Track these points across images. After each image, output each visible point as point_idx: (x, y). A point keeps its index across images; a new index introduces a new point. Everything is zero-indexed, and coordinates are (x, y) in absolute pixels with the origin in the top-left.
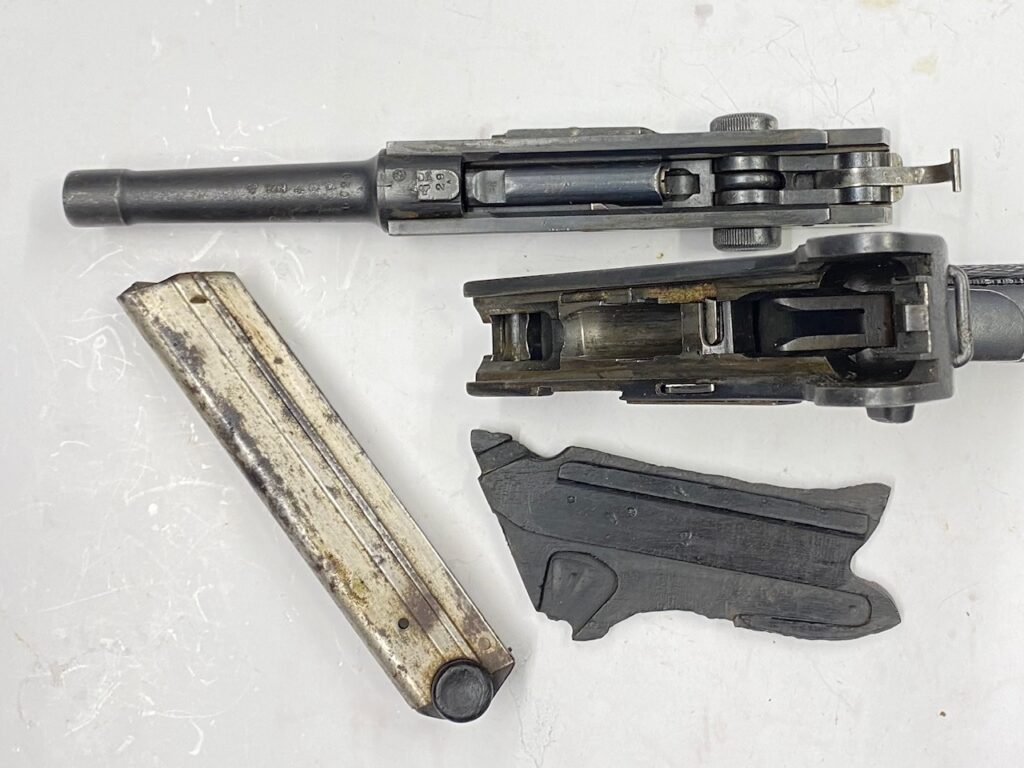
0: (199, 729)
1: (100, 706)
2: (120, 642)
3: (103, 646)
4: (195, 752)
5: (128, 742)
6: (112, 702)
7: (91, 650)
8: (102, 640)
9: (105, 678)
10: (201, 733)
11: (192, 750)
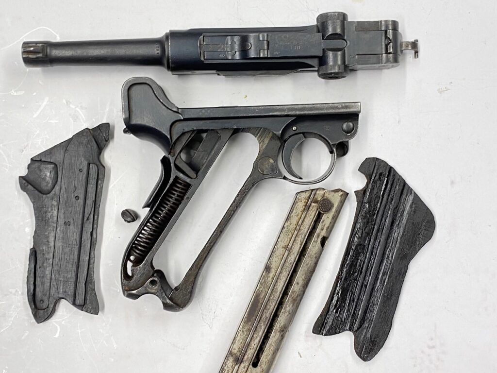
0: (57, 325)
1: (12, 319)
2: (18, 290)
3: (11, 293)
4: (57, 336)
5: (27, 334)
6: (17, 317)
7: (6, 295)
8: (10, 290)
9: (13, 306)
10: (58, 327)
11: (55, 335)
